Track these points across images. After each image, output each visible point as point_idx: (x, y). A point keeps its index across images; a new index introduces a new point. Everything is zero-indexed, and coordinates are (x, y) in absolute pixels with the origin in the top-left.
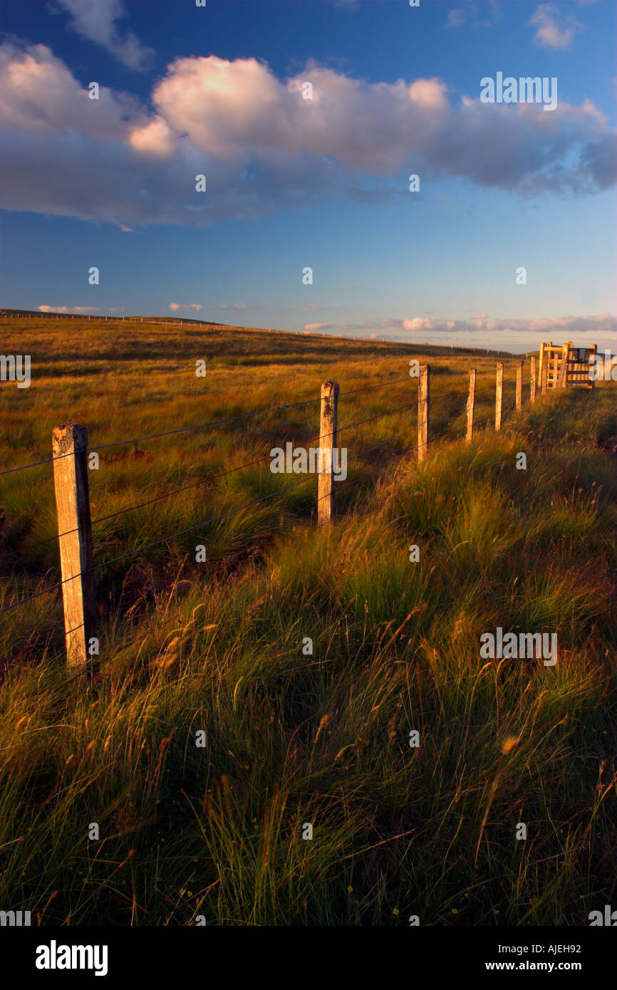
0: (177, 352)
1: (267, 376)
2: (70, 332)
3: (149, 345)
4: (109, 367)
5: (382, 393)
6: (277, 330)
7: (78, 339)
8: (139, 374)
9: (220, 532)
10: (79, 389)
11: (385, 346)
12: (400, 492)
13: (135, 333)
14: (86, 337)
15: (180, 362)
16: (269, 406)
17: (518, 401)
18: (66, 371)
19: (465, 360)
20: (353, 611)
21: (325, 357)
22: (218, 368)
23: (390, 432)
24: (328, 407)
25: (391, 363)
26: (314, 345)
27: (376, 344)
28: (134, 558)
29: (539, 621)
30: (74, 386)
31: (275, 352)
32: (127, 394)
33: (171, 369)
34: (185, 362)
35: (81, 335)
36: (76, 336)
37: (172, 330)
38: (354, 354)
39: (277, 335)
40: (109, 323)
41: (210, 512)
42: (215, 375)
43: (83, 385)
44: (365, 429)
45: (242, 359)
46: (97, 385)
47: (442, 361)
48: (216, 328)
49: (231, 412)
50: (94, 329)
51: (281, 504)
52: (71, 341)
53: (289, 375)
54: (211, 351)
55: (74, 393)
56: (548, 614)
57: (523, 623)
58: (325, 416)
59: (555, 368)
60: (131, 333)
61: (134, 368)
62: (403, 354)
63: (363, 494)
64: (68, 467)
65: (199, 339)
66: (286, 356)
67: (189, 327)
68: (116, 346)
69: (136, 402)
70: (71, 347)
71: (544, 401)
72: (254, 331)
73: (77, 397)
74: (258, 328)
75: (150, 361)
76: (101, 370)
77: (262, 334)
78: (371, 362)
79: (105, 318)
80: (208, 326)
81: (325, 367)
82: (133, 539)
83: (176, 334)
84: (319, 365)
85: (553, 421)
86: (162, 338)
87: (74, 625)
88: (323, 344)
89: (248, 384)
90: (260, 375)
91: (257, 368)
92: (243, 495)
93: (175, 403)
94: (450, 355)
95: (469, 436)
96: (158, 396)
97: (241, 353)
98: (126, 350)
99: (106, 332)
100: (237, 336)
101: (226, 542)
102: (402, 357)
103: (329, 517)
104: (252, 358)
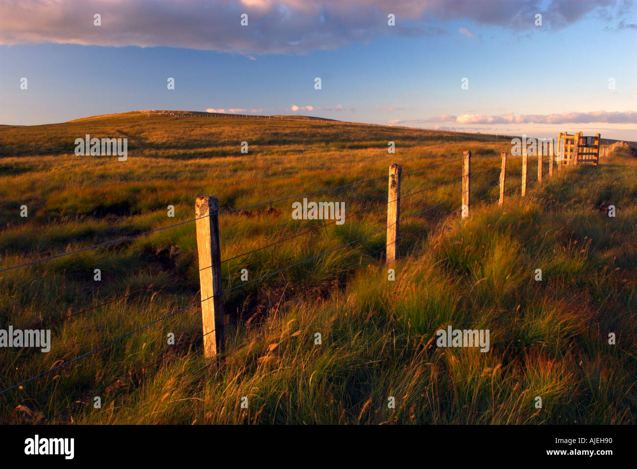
0: (305, 139)
1: (366, 156)
2: (233, 127)
3: (286, 135)
4: (259, 150)
5: (442, 169)
6: (374, 124)
7: (239, 131)
8: (279, 155)
9: (319, 267)
10: (237, 166)
11: (449, 135)
12: (445, 241)
13: (276, 127)
14: (244, 130)
15: (307, 147)
16: (363, 178)
17: (539, 175)
18: (230, 153)
19: (506, 144)
20: (402, 325)
21: (407, 143)
22: (333, 151)
23: (446, 197)
24: (393, 182)
25: (453, 147)
26: (399, 134)
27: (442, 134)
28: (260, 284)
29: (535, 337)
30: (234, 163)
31: (371, 140)
32: (268, 169)
33: (300, 151)
34: (310, 146)
35: (241, 128)
36: (237, 129)
37: (301, 124)
38: (426, 141)
39: (373, 127)
40: (260, 120)
41: (312, 253)
42: (330, 155)
43: (240, 162)
44: (428, 194)
45: (349, 144)
46: (250, 162)
47: (489, 145)
48: (332, 123)
49: (337, 181)
50: (249, 124)
51: (361, 249)
52: (234, 132)
53: (381, 155)
54: (328, 138)
55: (234, 167)
56: (541, 332)
57: (523, 339)
58: (391, 188)
59: (569, 150)
60: (273, 127)
61: (275, 150)
62: (462, 140)
63: (420, 243)
64: (205, 225)
65: (320, 131)
66: (380, 142)
67: (314, 122)
68: (263, 136)
69: (274, 174)
70: (234, 137)
71: (559, 175)
72: (358, 124)
73: (235, 171)
74: (360, 122)
75: (286, 146)
76: (254, 152)
77: (363, 127)
78: (438, 146)
79: (257, 116)
80: (327, 121)
81: (406, 150)
82: (260, 270)
83: (304, 127)
84: (402, 148)
85: (564, 189)
86: (295, 130)
87: (209, 330)
88: (405, 134)
89: (351, 162)
90: (361, 156)
91: (359, 150)
92: (337, 241)
93: (299, 175)
94: (496, 141)
95: (501, 201)
96: (290, 171)
97: (348, 140)
98: (270, 138)
99: (258, 126)
100: (346, 128)
101: (322, 274)
102: (461, 143)
103: (394, 258)
104: (356, 143)
